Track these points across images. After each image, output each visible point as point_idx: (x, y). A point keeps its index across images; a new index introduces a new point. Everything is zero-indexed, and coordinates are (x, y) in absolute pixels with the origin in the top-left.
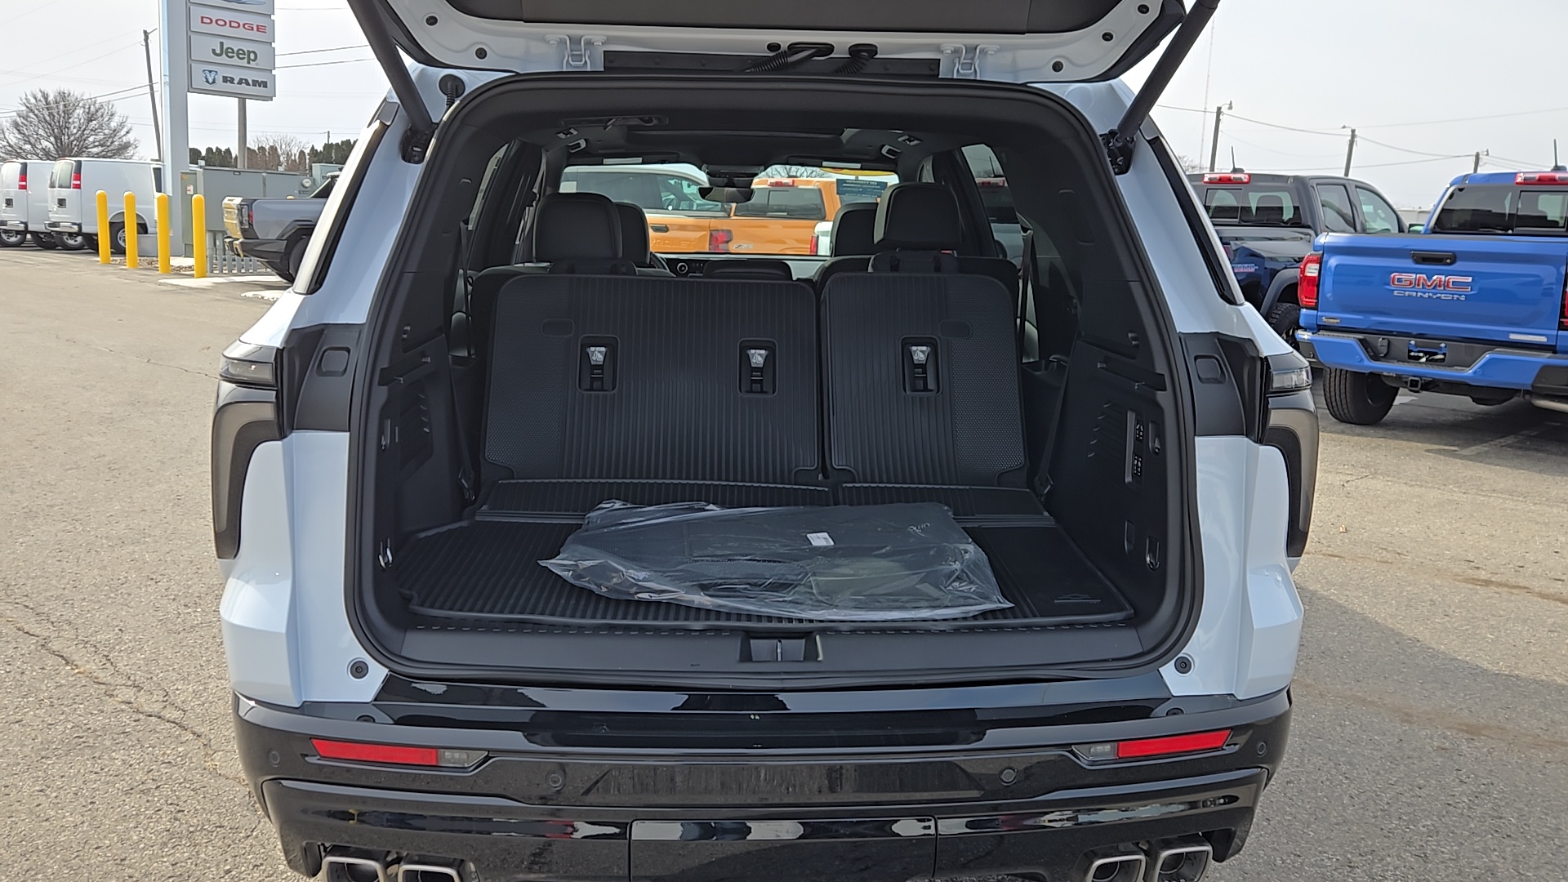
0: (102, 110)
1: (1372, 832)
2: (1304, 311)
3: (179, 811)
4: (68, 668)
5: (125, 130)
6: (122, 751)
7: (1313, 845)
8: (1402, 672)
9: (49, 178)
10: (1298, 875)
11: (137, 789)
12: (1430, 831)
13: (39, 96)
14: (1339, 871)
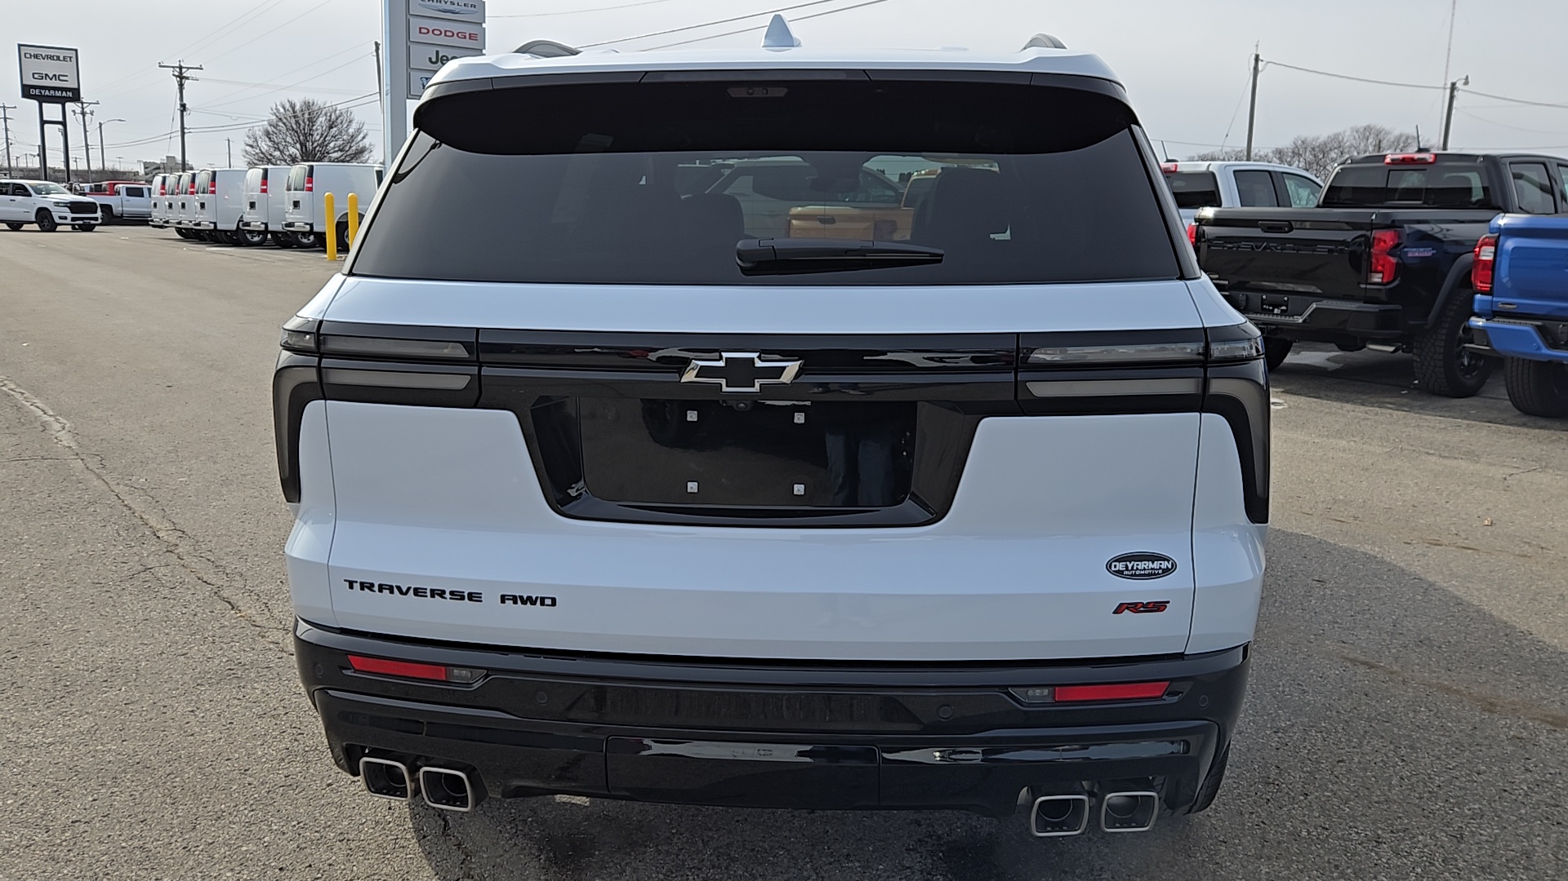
0: (342, 118)
1: (1412, 812)
2: (1478, 296)
3: (300, 734)
4: (233, 612)
5: (362, 135)
6: (263, 683)
7: (1345, 820)
8: (1502, 663)
9: (286, 181)
10: (1319, 846)
11: (269, 714)
12: (1474, 814)
13: (287, 106)
14: (1365, 845)
